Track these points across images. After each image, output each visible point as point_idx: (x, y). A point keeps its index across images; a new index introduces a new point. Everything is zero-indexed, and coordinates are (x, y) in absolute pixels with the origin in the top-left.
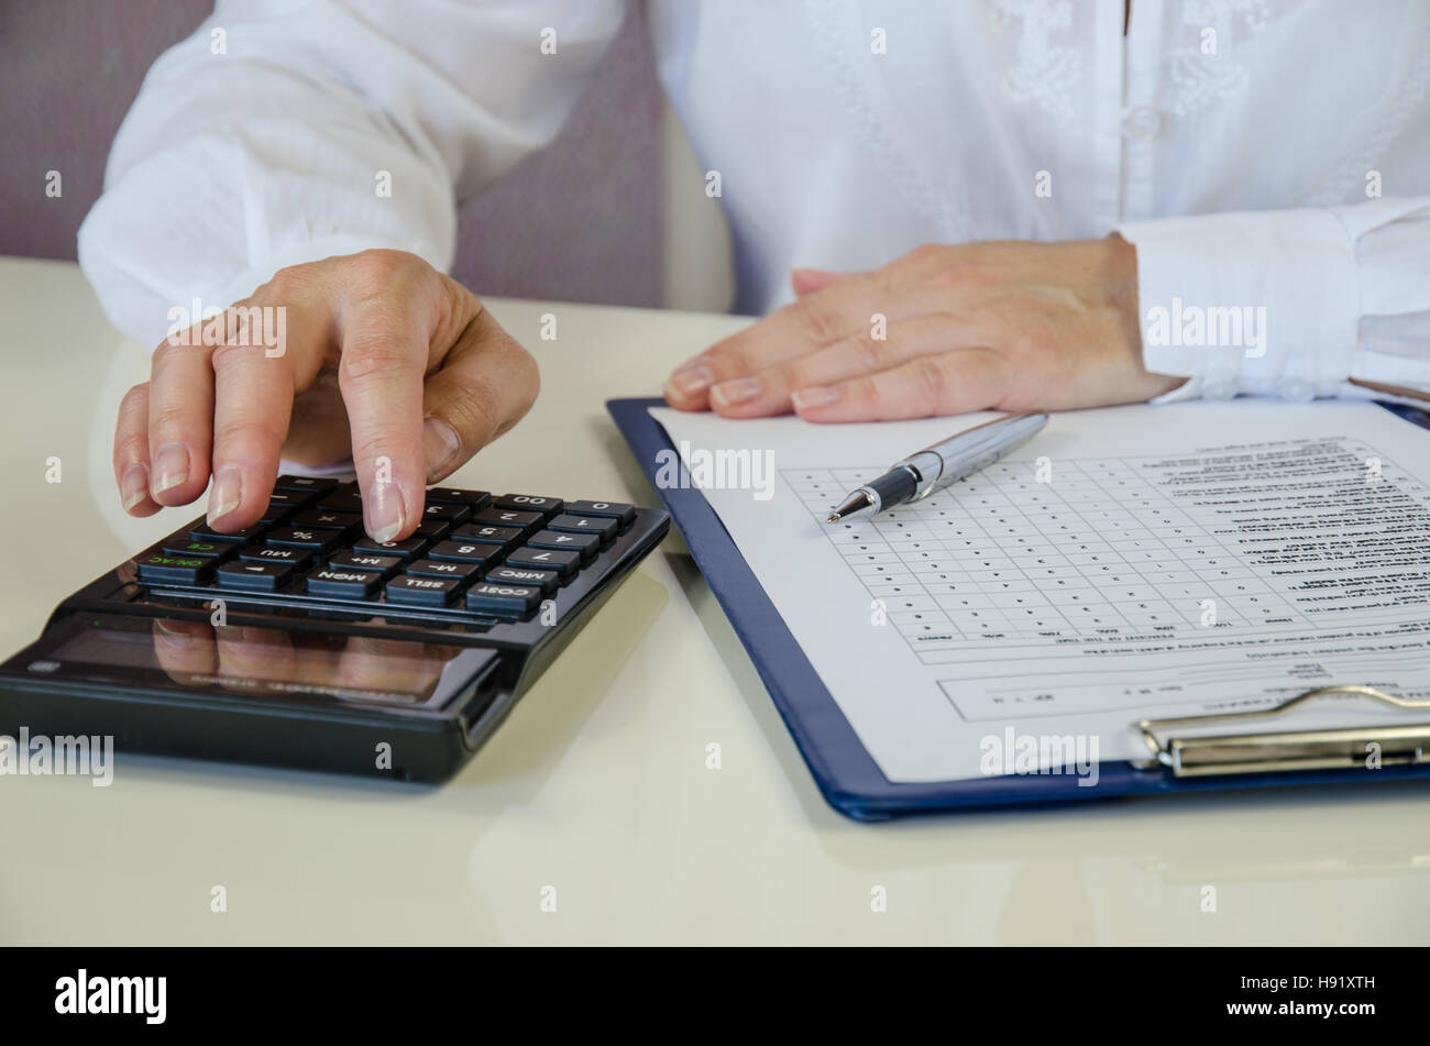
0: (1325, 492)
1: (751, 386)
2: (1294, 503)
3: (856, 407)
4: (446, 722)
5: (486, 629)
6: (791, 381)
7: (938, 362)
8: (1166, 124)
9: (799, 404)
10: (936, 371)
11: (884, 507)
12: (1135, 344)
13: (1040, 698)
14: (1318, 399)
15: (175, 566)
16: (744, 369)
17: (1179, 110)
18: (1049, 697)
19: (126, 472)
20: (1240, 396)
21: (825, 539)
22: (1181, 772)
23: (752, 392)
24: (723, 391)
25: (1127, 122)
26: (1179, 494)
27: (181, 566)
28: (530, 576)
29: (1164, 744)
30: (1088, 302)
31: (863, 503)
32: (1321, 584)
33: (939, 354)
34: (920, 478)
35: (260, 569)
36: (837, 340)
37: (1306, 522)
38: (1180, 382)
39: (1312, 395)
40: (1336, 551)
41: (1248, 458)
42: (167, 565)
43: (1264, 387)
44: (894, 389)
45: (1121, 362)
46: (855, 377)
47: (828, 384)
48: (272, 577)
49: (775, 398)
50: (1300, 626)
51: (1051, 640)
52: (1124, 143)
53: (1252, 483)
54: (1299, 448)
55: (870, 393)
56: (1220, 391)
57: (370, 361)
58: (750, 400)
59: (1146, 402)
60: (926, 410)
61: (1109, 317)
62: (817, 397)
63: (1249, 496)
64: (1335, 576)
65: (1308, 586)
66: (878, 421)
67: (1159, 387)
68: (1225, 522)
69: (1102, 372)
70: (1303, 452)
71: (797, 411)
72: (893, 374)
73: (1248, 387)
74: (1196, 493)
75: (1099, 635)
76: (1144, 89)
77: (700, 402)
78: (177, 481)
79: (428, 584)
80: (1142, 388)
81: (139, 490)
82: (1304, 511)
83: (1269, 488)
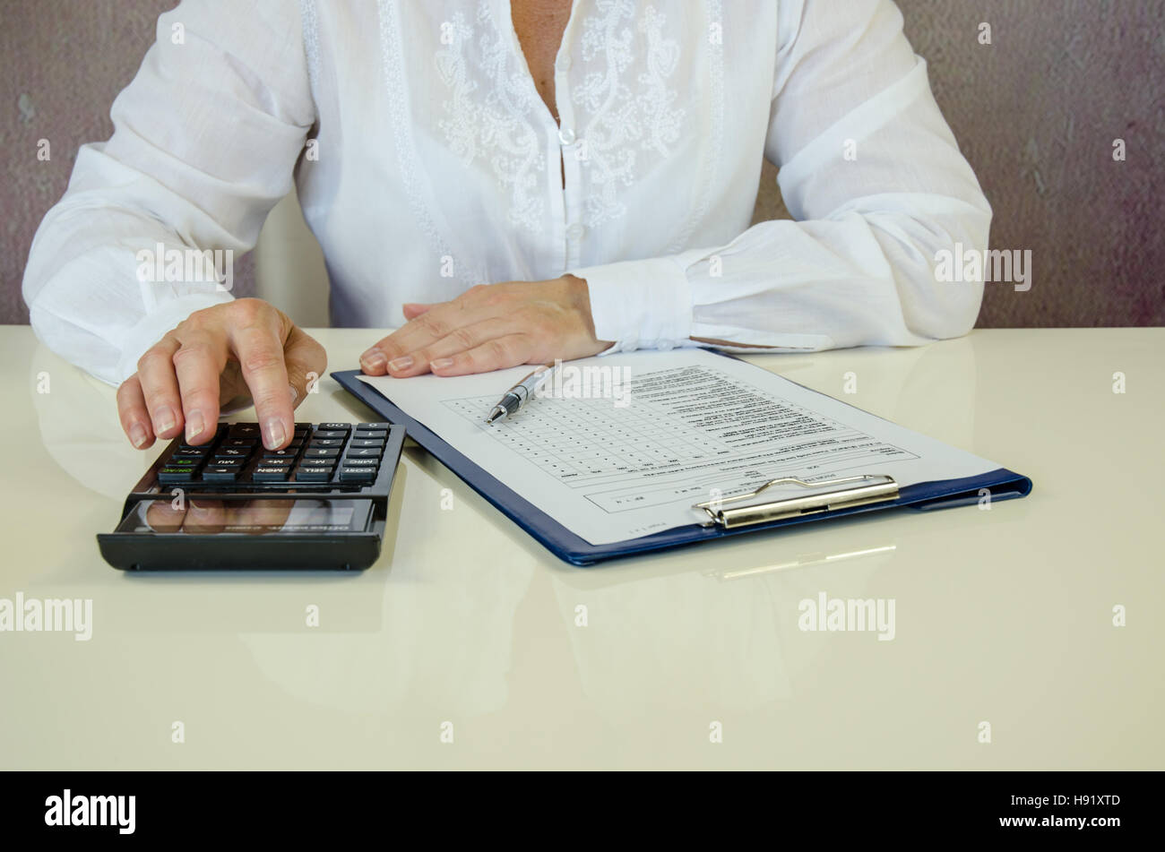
0: (707, 391)
1: (408, 360)
2: (695, 398)
3: (463, 367)
4: (373, 537)
5: (358, 490)
6: (427, 356)
7: (498, 342)
8: (586, 229)
9: (434, 367)
10: (499, 346)
11: (509, 412)
12: (590, 327)
13: (637, 499)
14: (675, 348)
15: (177, 473)
16: (401, 353)
17: (592, 225)
18: (642, 498)
19: (131, 428)
20: (638, 349)
21: (484, 433)
22: (728, 527)
23: (409, 363)
24: (395, 363)
25: (568, 232)
26: (638, 397)
27: (181, 473)
28: (365, 462)
29: (716, 514)
30: (564, 308)
31: (500, 413)
32: (732, 434)
33: (498, 338)
34: (520, 399)
35: (225, 471)
36: (446, 336)
37: (706, 406)
38: (611, 345)
39: (671, 348)
40: (728, 417)
41: (660, 378)
42: (173, 473)
43: (649, 344)
44: (481, 357)
45: (585, 335)
46: (459, 352)
47: (447, 357)
48: (233, 474)
49: (422, 364)
50: (734, 454)
51: (624, 471)
52: (567, 241)
53: (671, 390)
54: (681, 371)
55: (469, 359)
56: (629, 348)
57: (260, 362)
58: (409, 367)
59: (595, 355)
60: (496, 366)
61: (575, 314)
62: (445, 363)
63: (672, 396)
64: (736, 430)
65: (726, 435)
66: (473, 374)
67: (602, 348)
68: (669, 408)
69: (577, 340)
70: (683, 374)
71: (434, 372)
72: (479, 349)
73: (643, 344)
74: (647, 396)
75: (644, 467)
76: (575, 215)
77: (382, 370)
78: (171, 426)
79: (317, 470)
80: (593, 348)
81: (142, 436)
82: (701, 401)
83: (679, 391)
